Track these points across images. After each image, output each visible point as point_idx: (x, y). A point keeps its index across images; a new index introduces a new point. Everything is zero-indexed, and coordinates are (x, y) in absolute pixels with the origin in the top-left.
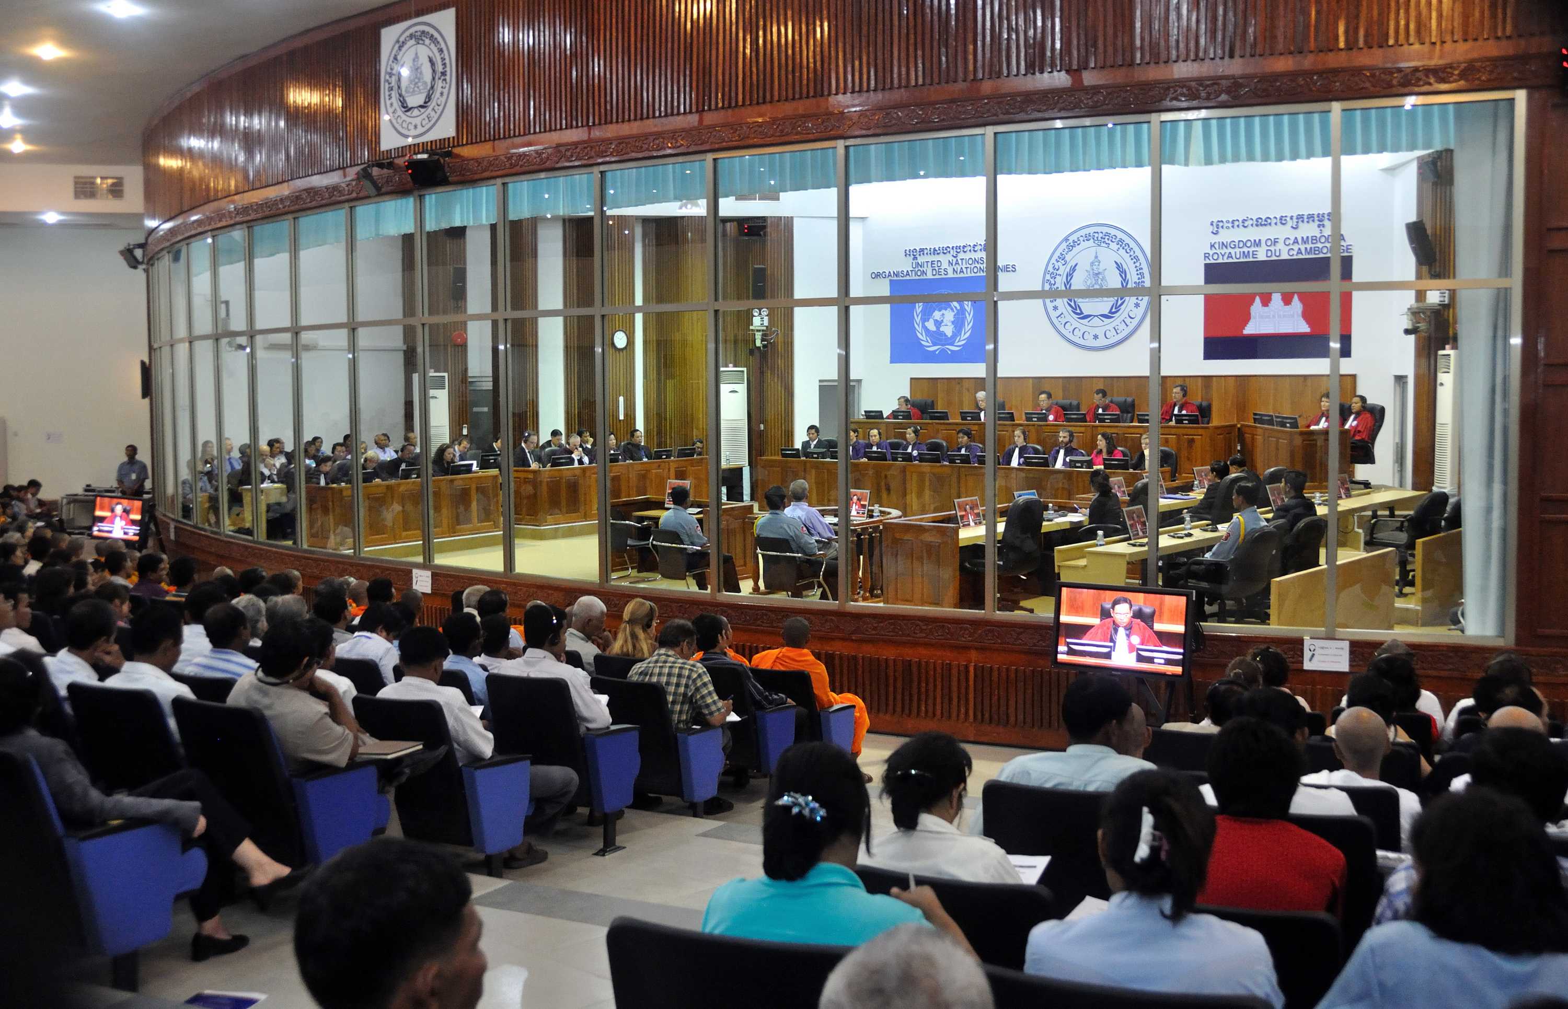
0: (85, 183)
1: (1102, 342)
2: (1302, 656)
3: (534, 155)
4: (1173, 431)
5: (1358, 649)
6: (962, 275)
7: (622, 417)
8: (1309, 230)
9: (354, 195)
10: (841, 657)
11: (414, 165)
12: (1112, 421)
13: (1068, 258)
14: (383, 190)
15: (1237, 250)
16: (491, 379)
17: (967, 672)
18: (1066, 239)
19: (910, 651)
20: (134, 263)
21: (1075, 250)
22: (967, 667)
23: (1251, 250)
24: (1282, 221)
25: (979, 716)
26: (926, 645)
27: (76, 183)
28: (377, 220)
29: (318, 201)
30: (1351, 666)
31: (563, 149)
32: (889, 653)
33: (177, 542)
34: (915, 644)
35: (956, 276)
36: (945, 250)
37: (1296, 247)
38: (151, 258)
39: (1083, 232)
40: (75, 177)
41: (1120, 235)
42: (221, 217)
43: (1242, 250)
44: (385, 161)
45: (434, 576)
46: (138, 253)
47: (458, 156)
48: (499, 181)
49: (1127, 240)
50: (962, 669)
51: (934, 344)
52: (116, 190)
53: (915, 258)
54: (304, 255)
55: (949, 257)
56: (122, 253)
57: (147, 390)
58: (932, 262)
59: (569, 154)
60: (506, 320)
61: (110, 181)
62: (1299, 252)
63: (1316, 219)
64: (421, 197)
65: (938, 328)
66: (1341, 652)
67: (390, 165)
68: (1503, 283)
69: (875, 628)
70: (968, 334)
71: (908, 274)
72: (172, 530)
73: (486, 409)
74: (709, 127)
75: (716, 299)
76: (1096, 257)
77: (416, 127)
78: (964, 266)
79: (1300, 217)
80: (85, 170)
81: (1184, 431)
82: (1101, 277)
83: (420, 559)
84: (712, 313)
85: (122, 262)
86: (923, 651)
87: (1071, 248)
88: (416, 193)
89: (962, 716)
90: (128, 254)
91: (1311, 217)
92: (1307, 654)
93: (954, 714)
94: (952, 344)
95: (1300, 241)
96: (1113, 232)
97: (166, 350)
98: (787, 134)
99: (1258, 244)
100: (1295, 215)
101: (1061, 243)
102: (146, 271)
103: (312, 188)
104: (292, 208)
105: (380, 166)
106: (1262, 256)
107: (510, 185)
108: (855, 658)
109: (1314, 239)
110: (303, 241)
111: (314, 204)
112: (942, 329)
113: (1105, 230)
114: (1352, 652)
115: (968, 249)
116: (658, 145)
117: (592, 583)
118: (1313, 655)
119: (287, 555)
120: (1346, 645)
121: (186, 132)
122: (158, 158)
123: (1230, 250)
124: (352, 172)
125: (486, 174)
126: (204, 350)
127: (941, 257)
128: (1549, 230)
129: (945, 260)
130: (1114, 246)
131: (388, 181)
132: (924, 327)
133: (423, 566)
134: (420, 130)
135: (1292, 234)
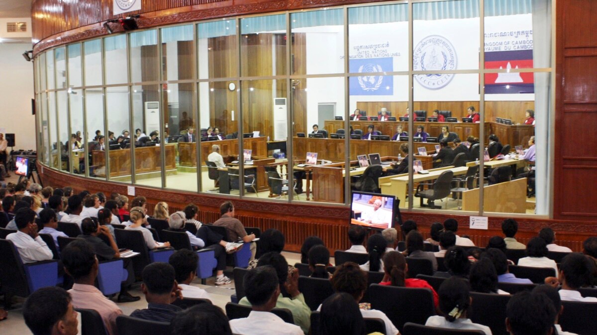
0: (11, 25)
1: (436, 86)
2: (469, 223)
3: (170, 17)
4: (461, 125)
5: (491, 220)
6: (378, 57)
7: (233, 119)
8: (522, 38)
9: (104, 33)
10: (289, 222)
11: (125, 22)
12: (434, 121)
13: (422, 49)
14: (114, 31)
15: (492, 47)
16: (178, 104)
17: (338, 230)
18: (421, 42)
19: (316, 220)
20: (29, 59)
21: (425, 46)
22: (338, 227)
23: (498, 46)
24: (511, 34)
25: (343, 247)
26: (322, 218)
27: (8, 25)
28: (115, 42)
29: (91, 35)
30: (489, 227)
31: (181, 15)
32: (308, 221)
33: (44, 174)
34: (318, 218)
35: (375, 58)
36: (371, 47)
37: (517, 45)
38: (34, 57)
39: (428, 39)
40: (8, 23)
41: (444, 40)
42: (56, 41)
43: (494, 46)
44: (114, 20)
45: (136, 188)
46: (30, 55)
47: (142, 17)
48: (158, 28)
49: (446, 42)
50: (336, 227)
51: (367, 87)
52: (23, 28)
53: (358, 50)
54: (86, 57)
55: (372, 50)
56: (23, 55)
57: (34, 112)
58: (366, 52)
59: (183, 16)
60: (161, 85)
61: (21, 24)
62: (518, 48)
63: (525, 33)
64: (129, 34)
65: (368, 80)
66: (484, 221)
67: (117, 21)
68: (550, 70)
69: (302, 211)
70: (381, 82)
71: (355, 57)
72: (42, 169)
73: (176, 117)
74: (236, 6)
75: (240, 76)
76: (434, 49)
77: (126, 6)
78: (379, 53)
79: (518, 32)
80: (11, 20)
81: (466, 126)
82: (435, 58)
83: (130, 182)
84: (239, 82)
85: (24, 59)
86: (321, 220)
87: (423, 45)
88: (127, 32)
89: (336, 247)
90: (26, 55)
91: (523, 32)
92: (471, 222)
93: (333, 246)
94: (374, 87)
95: (518, 42)
96: (441, 38)
97: (39, 95)
98: (266, 9)
99: (501, 44)
100: (516, 31)
101: (419, 43)
102: (33, 62)
103: (88, 30)
104: (81, 38)
105: (113, 21)
106: (503, 49)
107: (162, 30)
108: (295, 223)
109: (524, 42)
110: (86, 51)
111: (89, 37)
112: (370, 80)
113: (438, 38)
114: (489, 222)
115: (380, 46)
116: (217, 13)
117: (195, 192)
118: (474, 223)
119: (82, 180)
120: (486, 219)
121: (44, 5)
122: (35, 14)
123: (489, 47)
124: (102, 24)
125: (153, 25)
126: (51, 95)
127: (369, 50)
128: (566, 48)
129: (371, 51)
130: (441, 45)
131: (116, 27)
132: (362, 80)
133: (132, 185)
134: (128, 7)
135: (515, 40)
